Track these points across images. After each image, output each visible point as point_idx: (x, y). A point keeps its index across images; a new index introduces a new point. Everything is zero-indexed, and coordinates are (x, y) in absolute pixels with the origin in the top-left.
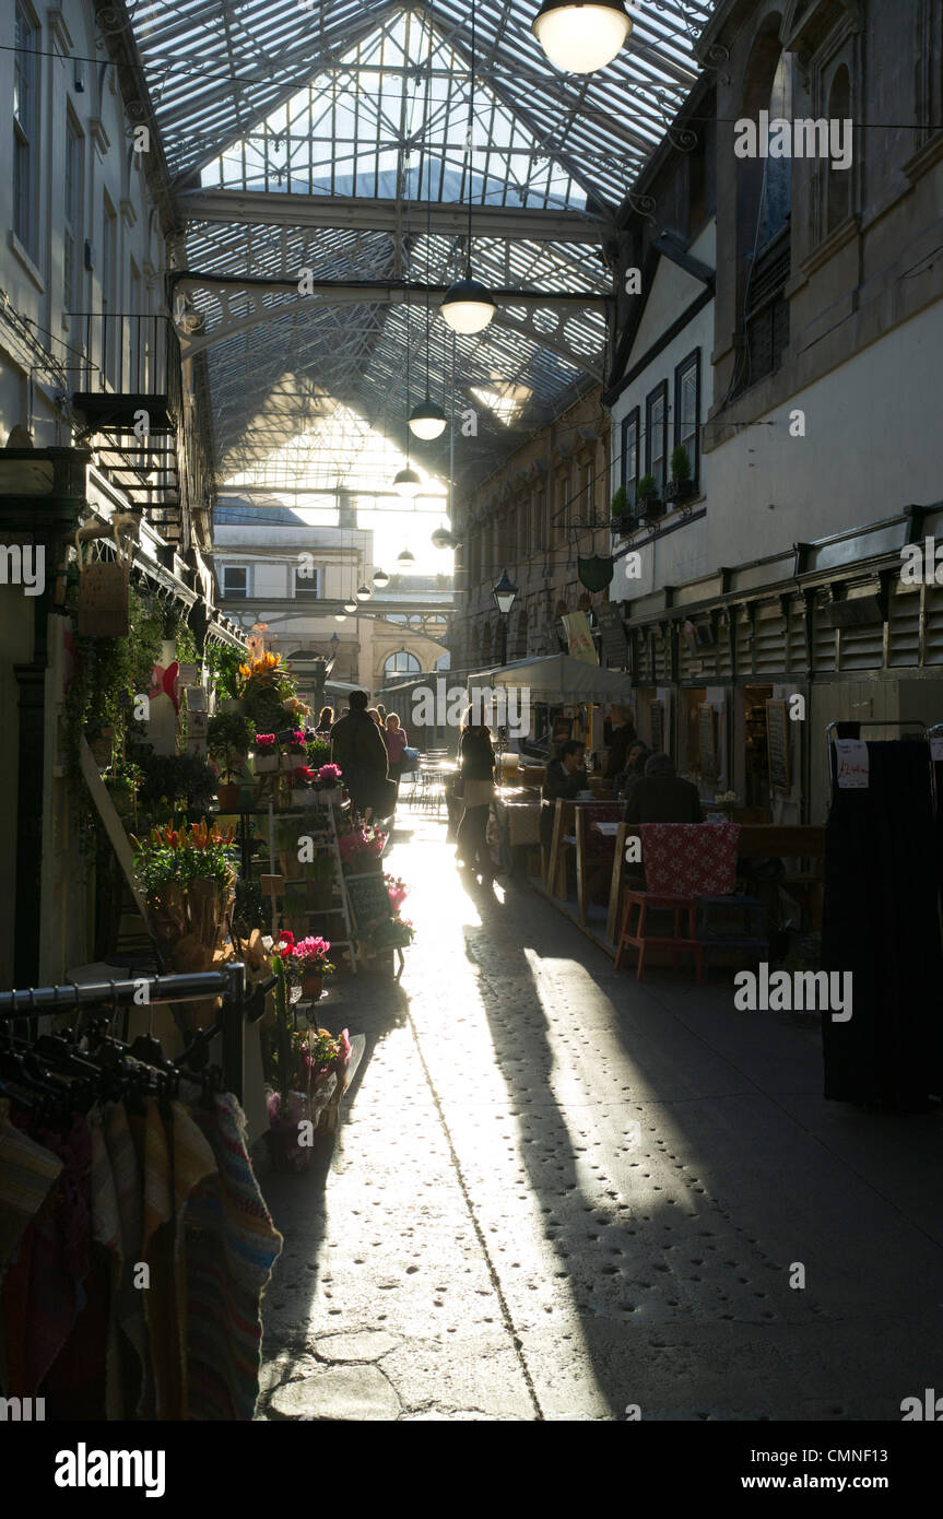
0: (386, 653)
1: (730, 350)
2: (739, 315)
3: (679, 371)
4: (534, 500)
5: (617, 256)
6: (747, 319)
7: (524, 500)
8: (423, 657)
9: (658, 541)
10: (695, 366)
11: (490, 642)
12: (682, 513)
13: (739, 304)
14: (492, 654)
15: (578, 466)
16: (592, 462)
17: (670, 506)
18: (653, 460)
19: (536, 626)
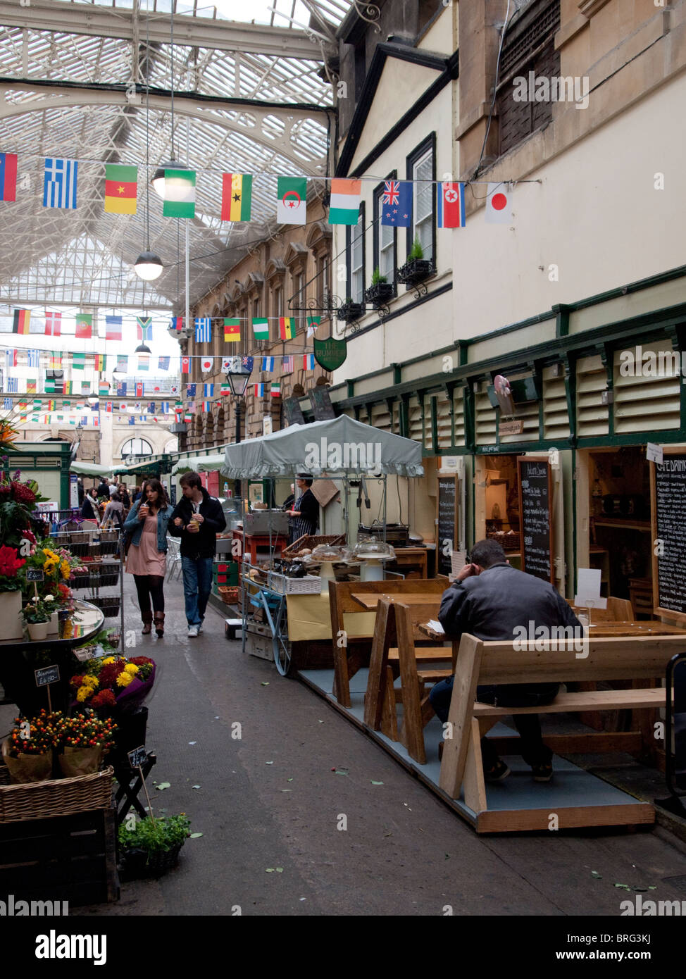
0: (124, 439)
1: (479, 121)
2: (489, 86)
3: (411, 159)
4: (250, 308)
5: (337, 71)
6: (497, 88)
7: (242, 308)
8: (154, 442)
9: (386, 324)
10: (431, 150)
11: (213, 428)
12: (417, 293)
13: (489, 74)
14: (214, 439)
15: (290, 275)
16: (304, 272)
17: (402, 288)
18: (381, 248)
19: (253, 413)
